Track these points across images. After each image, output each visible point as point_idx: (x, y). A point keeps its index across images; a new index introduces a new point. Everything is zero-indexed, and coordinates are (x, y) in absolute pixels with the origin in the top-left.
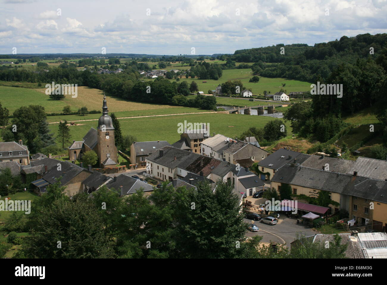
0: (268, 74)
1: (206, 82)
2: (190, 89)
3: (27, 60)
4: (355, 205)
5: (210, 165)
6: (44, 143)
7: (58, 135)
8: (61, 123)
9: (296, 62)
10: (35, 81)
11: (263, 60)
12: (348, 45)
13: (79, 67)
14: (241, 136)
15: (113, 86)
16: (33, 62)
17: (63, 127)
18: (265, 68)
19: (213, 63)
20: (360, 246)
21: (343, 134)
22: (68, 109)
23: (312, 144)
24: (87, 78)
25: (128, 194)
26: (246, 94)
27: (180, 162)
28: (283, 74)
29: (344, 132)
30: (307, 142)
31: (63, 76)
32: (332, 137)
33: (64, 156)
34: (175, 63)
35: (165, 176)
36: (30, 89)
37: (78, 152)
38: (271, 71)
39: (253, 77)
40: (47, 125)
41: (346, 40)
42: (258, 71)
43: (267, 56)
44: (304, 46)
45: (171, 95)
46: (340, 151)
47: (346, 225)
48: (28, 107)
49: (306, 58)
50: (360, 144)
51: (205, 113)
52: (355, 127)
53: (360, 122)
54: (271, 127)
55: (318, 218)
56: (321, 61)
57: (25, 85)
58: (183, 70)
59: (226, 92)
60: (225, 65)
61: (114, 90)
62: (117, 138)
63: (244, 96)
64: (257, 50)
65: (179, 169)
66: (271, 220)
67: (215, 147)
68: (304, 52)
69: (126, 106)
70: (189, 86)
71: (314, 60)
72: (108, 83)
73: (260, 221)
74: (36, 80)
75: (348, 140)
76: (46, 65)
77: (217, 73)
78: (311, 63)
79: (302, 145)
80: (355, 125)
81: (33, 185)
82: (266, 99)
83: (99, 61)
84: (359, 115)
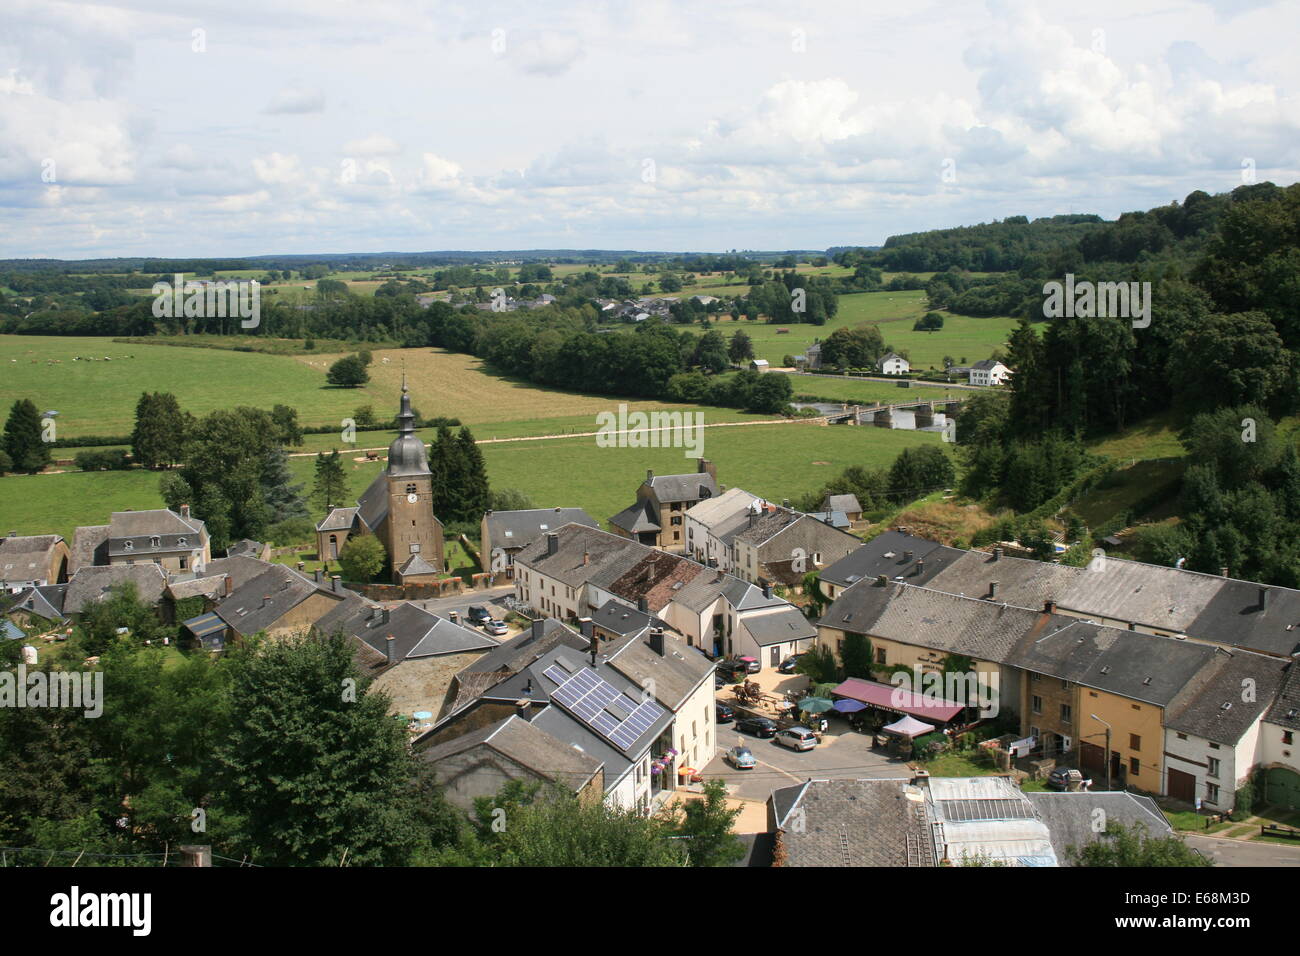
0: (971, 305)
1: (786, 332)
2: (730, 353)
3: (294, 273)
4: (1036, 697)
5: (673, 578)
6: (275, 511)
7: (315, 488)
8: (321, 456)
9: (1053, 271)
10: (298, 333)
11: (965, 263)
12: (1209, 216)
13: (434, 290)
14: (821, 491)
15: (505, 346)
16: (308, 278)
17: (327, 468)
18: (966, 288)
19: (814, 275)
20: (930, 813)
21: (1084, 489)
22: (367, 413)
23: (992, 518)
24: (440, 323)
25: (410, 658)
26: (889, 366)
27: (596, 569)
28: (1016, 306)
29: (1087, 483)
30: (978, 513)
31: (376, 317)
32: (1051, 498)
33: (306, 548)
34: (709, 275)
35: (559, 607)
36: (285, 357)
37: (342, 537)
38: (980, 296)
39: (925, 314)
40: (285, 461)
41: (1203, 202)
42: (942, 297)
43: (974, 252)
44: (1091, 221)
45: (664, 370)
46: (1061, 536)
47: (1001, 754)
48: (231, 411)
49: (1082, 258)
50: (1125, 518)
51: (756, 423)
52: (1119, 469)
53: (1137, 453)
54: (904, 466)
55: (928, 734)
56: (1127, 264)
57: (270, 345)
58: (727, 298)
59: (834, 361)
60: (852, 279)
61: (509, 357)
62: (476, 497)
63: (885, 372)
64: (945, 234)
65: (592, 589)
66: (798, 737)
67: (718, 525)
68: (1078, 240)
69: (536, 403)
70: (727, 344)
71: (1107, 264)
72: (495, 340)
73: (773, 739)
74: (302, 330)
75: (1094, 504)
76: (344, 285)
77: (822, 306)
78: (1099, 272)
79: (964, 521)
80: (1120, 460)
81: (186, 628)
82: (948, 382)
83: (493, 273)
84: (1137, 433)
